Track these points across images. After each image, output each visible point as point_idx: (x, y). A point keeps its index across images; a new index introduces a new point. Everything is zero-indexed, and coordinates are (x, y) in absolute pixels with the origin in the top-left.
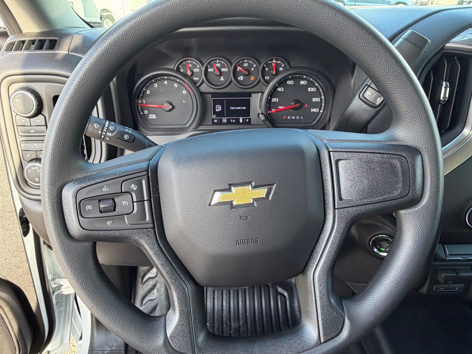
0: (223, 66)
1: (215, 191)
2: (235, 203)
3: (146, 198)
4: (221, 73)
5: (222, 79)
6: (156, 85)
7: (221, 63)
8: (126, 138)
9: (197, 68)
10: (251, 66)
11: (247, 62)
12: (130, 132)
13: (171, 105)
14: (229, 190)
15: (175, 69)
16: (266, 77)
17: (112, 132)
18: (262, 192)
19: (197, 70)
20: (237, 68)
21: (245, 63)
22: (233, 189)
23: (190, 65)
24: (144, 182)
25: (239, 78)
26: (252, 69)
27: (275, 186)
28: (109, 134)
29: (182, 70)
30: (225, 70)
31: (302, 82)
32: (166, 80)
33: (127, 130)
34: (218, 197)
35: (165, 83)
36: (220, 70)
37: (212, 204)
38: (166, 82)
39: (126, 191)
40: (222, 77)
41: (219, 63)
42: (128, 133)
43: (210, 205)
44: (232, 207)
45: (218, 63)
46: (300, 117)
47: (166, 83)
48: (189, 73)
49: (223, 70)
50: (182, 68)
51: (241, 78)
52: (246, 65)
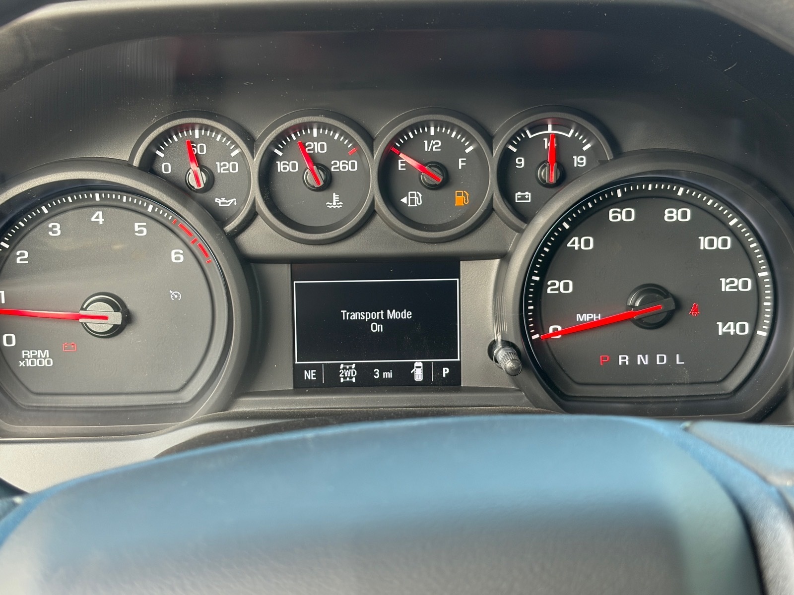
5: (335, 202)
6: (58, 229)
7: (328, 139)
10: (453, 149)
11: (438, 136)
13: (117, 309)
15: (136, 162)
16: (517, 194)
20: (397, 158)
21: (430, 139)
25: (404, 200)
26: (461, 163)
29: (166, 167)
30: (349, 168)
31: (674, 215)
32: (98, 206)
35: (93, 219)
36: (324, 169)
38: (98, 217)
40: (335, 197)
41: (321, 138)
45: (317, 140)
46: (672, 359)
47: (101, 220)
48: (196, 179)
50: (165, 159)
52: (432, 146)
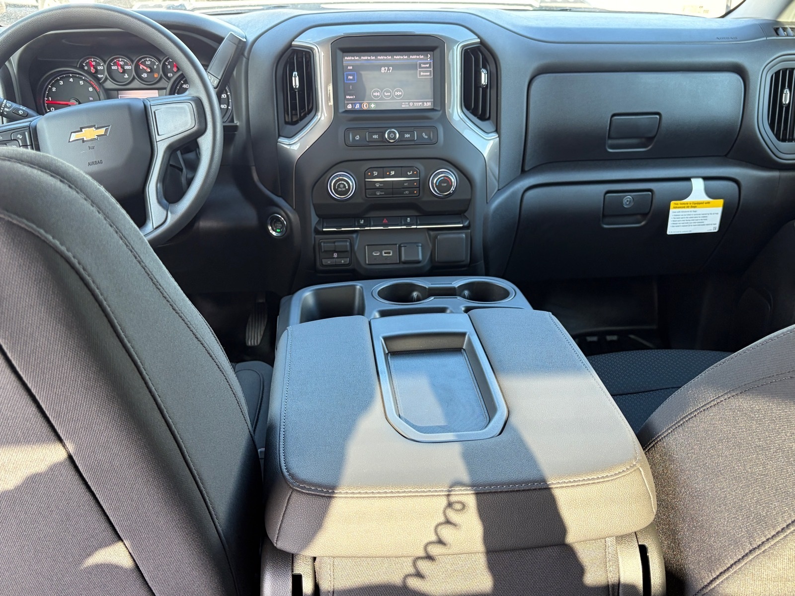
0: (126, 64)
1: (72, 133)
2: (85, 139)
3: (29, 144)
4: (124, 71)
5: (126, 76)
6: (62, 83)
7: (124, 61)
8: (20, 113)
9: (101, 66)
10: (154, 64)
11: (149, 60)
12: (24, 109)
13: (77, 101)
14: (81, 131)
15: (78, 66)
16: (169, 74)
17: (9, 108)
18: (102, 131)
19: (101, 67)
20: (140, 66)
21: (147, 61)
22: (83, 130)
23: (94, 63)
24: (26, 133)
25: (142, 76)
26: (155, 67)
27: (110, 127)
28: (6, 109)
29: (86, 68)
32: (71, 77)
33: (21, 108)
34: (74, 137)
36: (123, 68)
37: (70, 141)
38: (71, 80)
39: (14, 139)
40: (126, 75)
41: (122, 61)
42: (22, 110)
43: (69, 142)
44: (84, 141)
48: (93, 70)
49: (127, 67)
50: (86, 66)
51: (145, 75)
52: (148, 63)
